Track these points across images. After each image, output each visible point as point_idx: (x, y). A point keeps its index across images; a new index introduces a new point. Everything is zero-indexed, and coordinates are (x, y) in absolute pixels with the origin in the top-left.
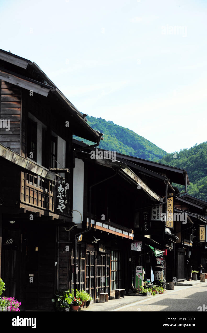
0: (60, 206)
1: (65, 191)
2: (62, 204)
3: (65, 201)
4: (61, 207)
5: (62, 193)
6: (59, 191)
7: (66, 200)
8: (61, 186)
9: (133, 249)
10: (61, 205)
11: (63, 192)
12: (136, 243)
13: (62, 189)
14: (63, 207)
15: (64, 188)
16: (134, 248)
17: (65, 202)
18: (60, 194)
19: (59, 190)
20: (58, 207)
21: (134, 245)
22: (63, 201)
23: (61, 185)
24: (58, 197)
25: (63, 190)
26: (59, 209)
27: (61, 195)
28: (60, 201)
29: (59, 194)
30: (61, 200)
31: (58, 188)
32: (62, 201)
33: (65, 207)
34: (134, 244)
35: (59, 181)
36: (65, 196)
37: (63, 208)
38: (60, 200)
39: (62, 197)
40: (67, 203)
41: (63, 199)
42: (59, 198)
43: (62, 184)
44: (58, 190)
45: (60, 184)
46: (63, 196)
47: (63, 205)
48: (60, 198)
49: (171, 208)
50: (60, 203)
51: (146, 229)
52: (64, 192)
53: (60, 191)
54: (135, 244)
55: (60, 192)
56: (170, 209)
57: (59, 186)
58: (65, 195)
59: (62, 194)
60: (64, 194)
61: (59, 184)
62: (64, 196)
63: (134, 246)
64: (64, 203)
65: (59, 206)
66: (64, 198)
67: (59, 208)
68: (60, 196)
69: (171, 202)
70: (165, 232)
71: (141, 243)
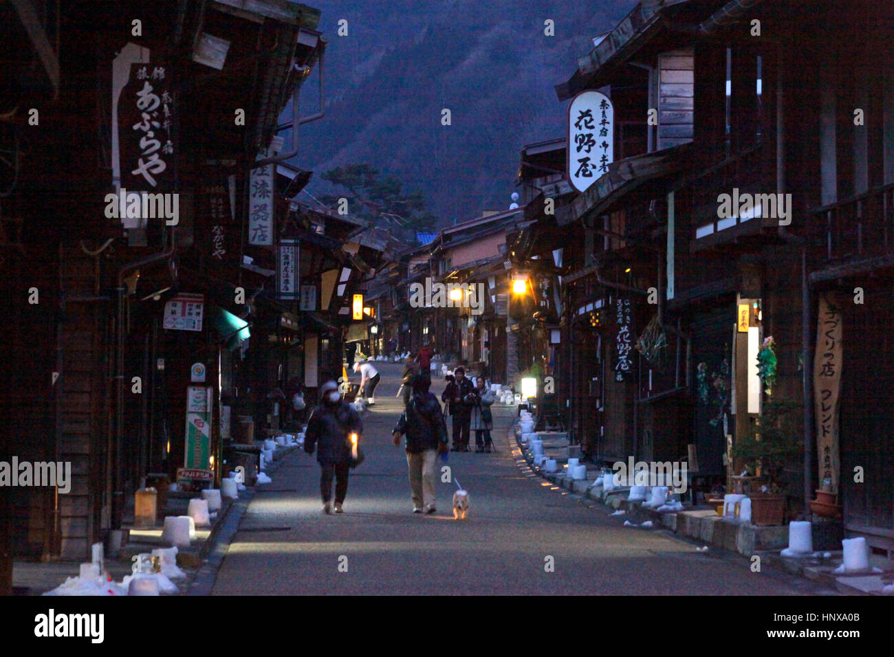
0: (146, 161)
1: (165, 106)
2: (152, 154)
3: (163, 143)
4: (150, 164)
5: (154, 115)
6: (142, 108)
7: (169, 142)
8: (148, 87)
9: (172, 325)
10: (150, 158)
11: (156, 110)
12: (180, 301)
13: (153, 102)
14: (156, 166)
15: (161, 97)
16: (174, 319)
17: (165, 149)
18: (146, 116)
19: (142, 103)
20: (137, 167)
21: (174, 308)
22: (158, 145)
23: (147, 83)
24: (136, 127)
25: (157, 104)
26: (141, 175)
27: (149, 121)
28: (143, 143)
29: (141, 120)
30: (148, 139)
31: (139, 94)
32: (153, 145)
33: (162, 167)
34: (175, 305)
35: (140, 71)
36: (165, 127)
37: (155, 171)
38: (144, 139)
39: (152, 128)
40: (171, 151)
41: (154, 138)
42: (142, 134)
43: (152, 82)
44: (139, 101)
45: (146, 79)
46: (156, 124)
47: (155, 159)
48: (145, 134)
49: (268, 175)
50: (147, 152)
51: (218, 250)
52: (161, 108)
53: (146, 105)
54: (179, 305)
55: (145, 110)
56: (262, 178)
57: (141, 88)
58: (165, 123)
59: (152, 119)
60: (161, 118)
61: (143, 82)
62: (162, 124)
63: (173, 313)
64: (159, 151)
65: (141, 161)
66: (160, 135)
67: (142, 169)
68: (143, 124)
69: (265, 153)
70: (243, 264)
71: (201, 302)
